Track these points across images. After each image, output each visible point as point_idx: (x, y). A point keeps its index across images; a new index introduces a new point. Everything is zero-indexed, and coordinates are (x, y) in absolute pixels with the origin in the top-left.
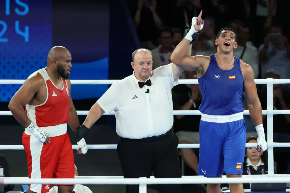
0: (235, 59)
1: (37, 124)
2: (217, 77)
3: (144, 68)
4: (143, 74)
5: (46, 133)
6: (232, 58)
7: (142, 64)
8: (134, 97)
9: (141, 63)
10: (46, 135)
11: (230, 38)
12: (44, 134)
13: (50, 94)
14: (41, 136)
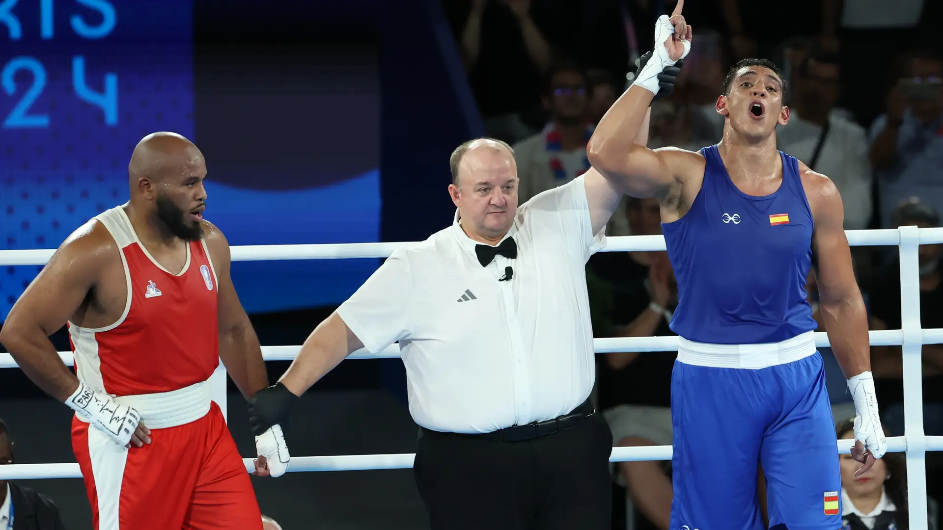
0: (784, 158)
1: (106, 386)
2: (732, 219)
3: (492, 202)
4: (491, 222)
5: (131, 414)
6: (775, 158)
7: (485, 190)
8: (464, 296)
9: (484, 187)
10: (130, 421)
11: (764, 90)
12: (124, 418)
13: (139, 291)
14: (115, 426)
